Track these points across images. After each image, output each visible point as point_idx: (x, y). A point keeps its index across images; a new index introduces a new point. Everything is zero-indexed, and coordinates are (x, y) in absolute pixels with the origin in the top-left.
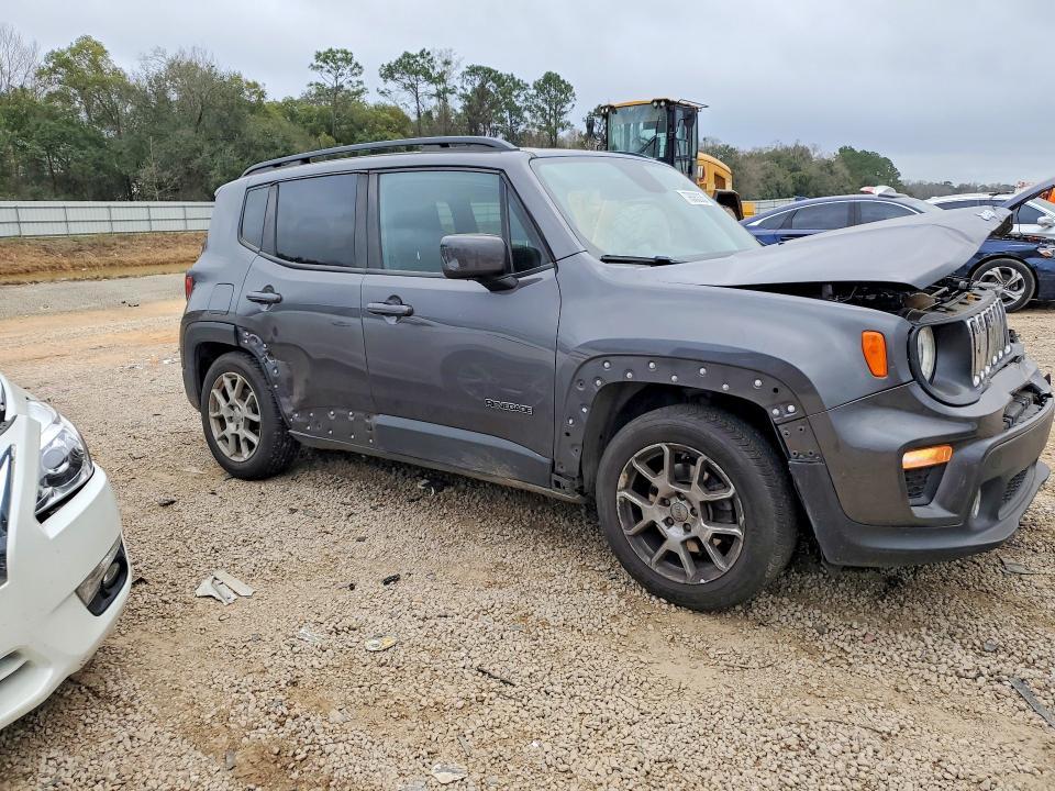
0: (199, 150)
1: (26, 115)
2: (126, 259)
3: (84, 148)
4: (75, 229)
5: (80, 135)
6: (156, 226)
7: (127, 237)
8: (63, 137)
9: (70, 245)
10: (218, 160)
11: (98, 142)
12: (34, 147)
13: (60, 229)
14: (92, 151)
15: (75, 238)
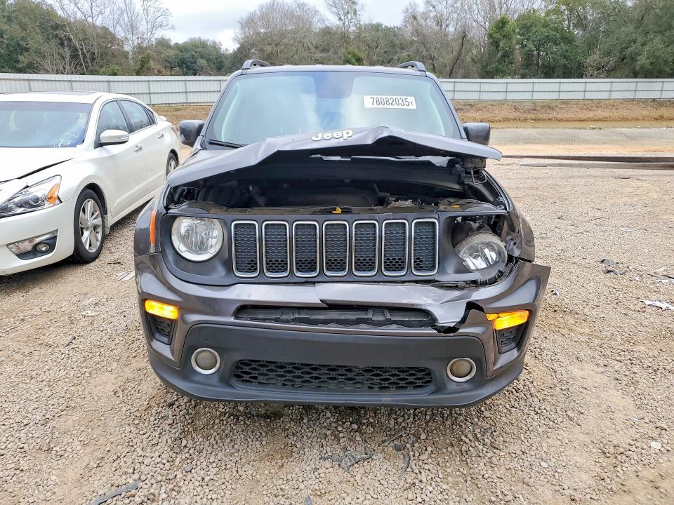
0: (635, 41)
1: (531, 26)
2: (559, 116)
3: (559, 44)
4: (536, 96)
5: (558, 36)
6: (588, 96)
7: (566, 102)
8: (548, 39)
9: (530, 106)
10: (647, 48)
11: (568, 40)
12: (531, 46)
13: (528, 96)
14: (564, 46)
15: (533, 102)
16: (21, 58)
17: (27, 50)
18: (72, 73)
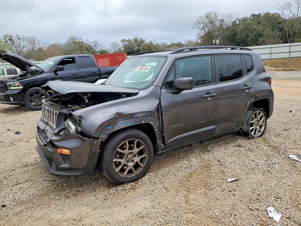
16: (259, 39)
17: (263, 35)
18: (277, 44)
